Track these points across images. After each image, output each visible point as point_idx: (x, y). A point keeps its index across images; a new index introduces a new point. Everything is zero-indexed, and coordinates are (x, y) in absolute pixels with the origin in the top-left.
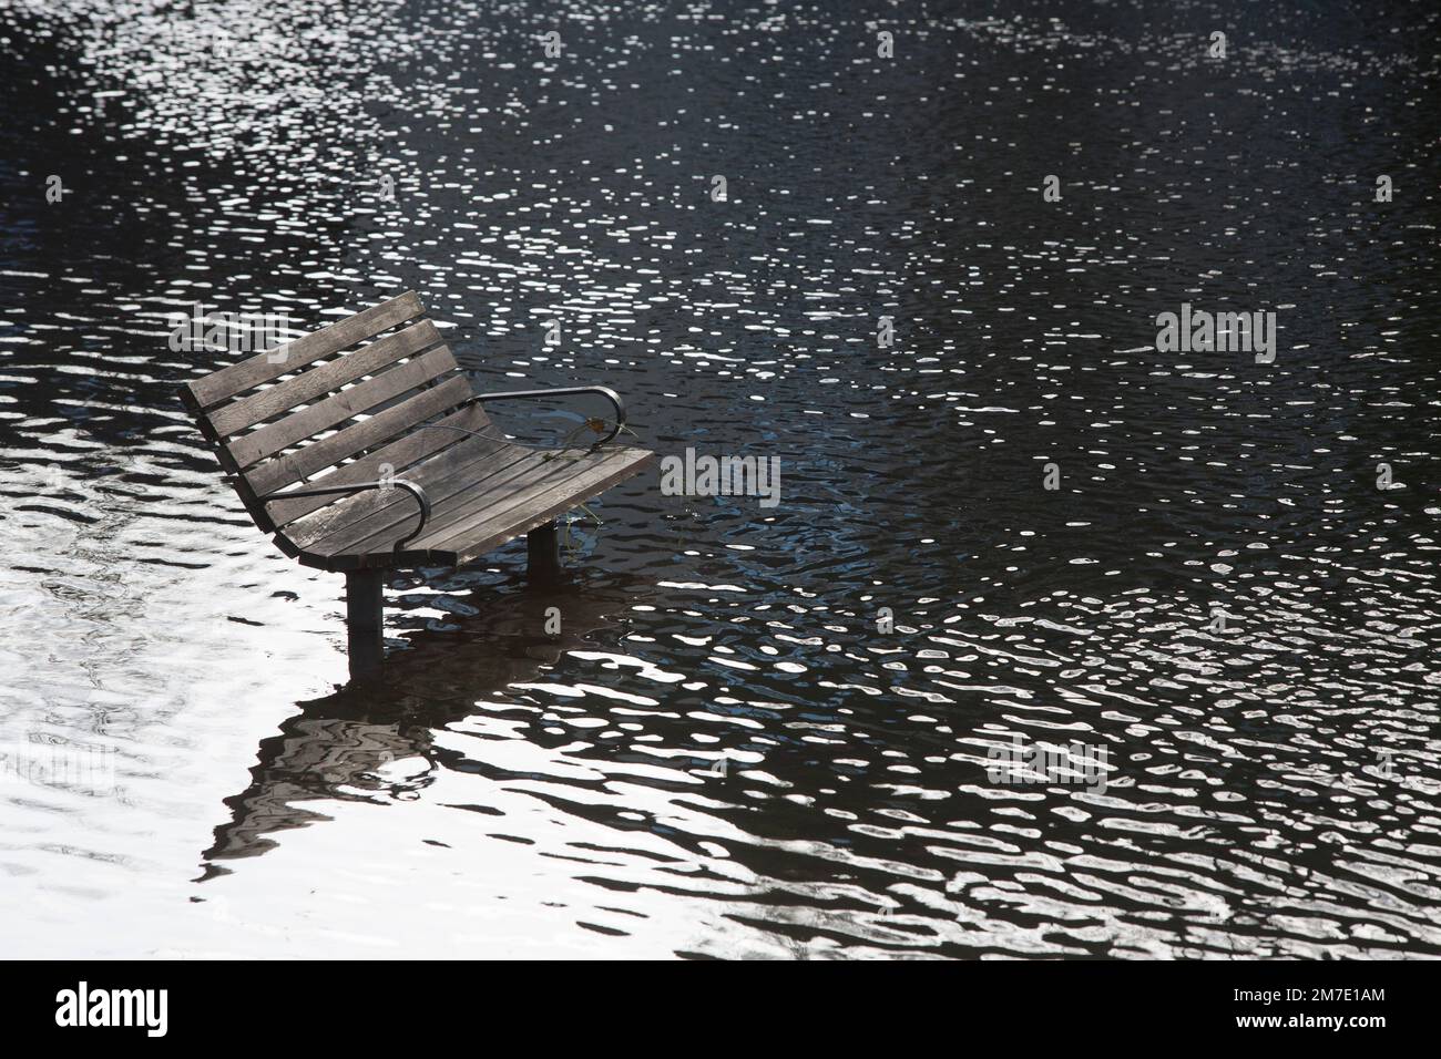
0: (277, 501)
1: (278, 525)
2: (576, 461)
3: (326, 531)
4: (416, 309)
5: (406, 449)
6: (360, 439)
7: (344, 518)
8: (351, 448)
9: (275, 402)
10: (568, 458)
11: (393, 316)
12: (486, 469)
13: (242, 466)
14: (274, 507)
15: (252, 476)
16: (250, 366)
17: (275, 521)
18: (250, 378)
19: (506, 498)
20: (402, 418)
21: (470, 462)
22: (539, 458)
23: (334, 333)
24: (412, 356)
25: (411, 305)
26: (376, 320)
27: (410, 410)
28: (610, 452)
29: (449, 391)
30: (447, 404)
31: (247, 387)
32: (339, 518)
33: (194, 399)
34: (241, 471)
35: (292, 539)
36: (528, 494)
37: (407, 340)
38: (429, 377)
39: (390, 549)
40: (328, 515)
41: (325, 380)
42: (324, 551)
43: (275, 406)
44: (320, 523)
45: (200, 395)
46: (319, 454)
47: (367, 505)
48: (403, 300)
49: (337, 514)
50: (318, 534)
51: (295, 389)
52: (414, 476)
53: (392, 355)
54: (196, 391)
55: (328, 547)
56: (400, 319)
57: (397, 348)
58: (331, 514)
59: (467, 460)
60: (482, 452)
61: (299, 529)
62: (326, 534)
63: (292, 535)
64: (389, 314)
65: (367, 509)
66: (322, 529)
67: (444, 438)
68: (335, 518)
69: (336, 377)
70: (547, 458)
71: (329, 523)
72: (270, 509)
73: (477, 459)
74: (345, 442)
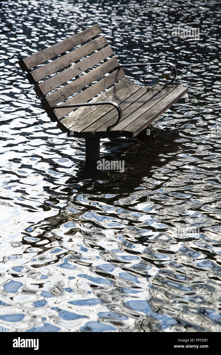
0: (58, 109)
1: (59, 118)
2: (160, 91)
3: (76, 121)
4: (99, 31)
5: (100, 86)
6: (84, 82)
7: (82, 115)
8: (82, 86)
9: (54, 67)
10: (157, 90)
11: (92, 34)
12: (127, 94)
13: (44, 94)
14: (58, 112)
16: (44, 52)
18: (45, 57)
20: (98, 73)
24: (98, 50)
25: (97, 30)
26: (86, 35)
27: (100, 70)
29: (112, 63)
31: (44, 61)
32: (80, 115)
33: (25, 66)
34: (44, 96)
35: (65, 125)
37: (97, 43)
38: (105, 58)
40: (76, 114)
41: (71, 59)
42: (77, 130)
43: (54, 69)
44: (74, 117)
45: (28, 64)
46: (71, 88)
47: (89, 109)
48: (95, 28)
49: (79, 113)
50: (73, 122)
51: (61, 62)
52: (104, 97)
53: (93, 49)
54: (26, 63)
55: (78, 128)
56: (94, 35)
57: (94, 46)
58: (77, 113)
59: (120, 90)
60: (124, 87)
61: (67, 120)
62: (76, 122)
63: (64, 123)
64: (90, 33)
65: (89, 111)
66: (75, 120)
67: (112, 81)
68: (79, 115)
69: (75, 57)
70: (148, 90)
71: (77, 117)
72: (55, 112)
73: (123, 90)
74: (79, 83)
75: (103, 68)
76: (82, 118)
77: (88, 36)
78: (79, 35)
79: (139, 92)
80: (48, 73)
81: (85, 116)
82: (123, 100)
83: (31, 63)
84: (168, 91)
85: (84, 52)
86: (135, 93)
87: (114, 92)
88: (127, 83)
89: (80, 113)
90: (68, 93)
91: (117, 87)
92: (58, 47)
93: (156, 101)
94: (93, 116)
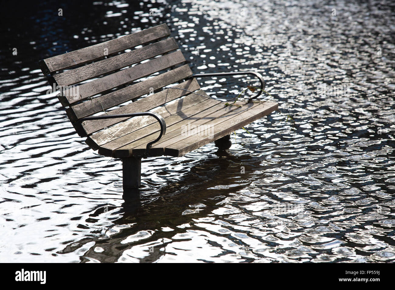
1: (88, 133)
2: (240, 107)
3: (114, 137)
4: (166, 32)
5: (158, 98)
6: (135, 93)
7: (124, 131)
9: (91, 72)
10: (237, 105)
11: (155, 35)
12: (197, 109)
13: (70, 102)
14: (87, 125)
15: (76, 108)
16: (78, 53)
17: (87, 131)
18: (78, 59)
19: (206, 123)
20: (157, 83)
21: (190, 106)
22: (223, 105)
23: (124, 40)
24: (163, 54)
25: (164, 30)
26: (146, 36)
27: (161, 79)
28: (257, 103)
29: (181, 72)
30: (180, 78)
31: (76, 63)
32: (121, 131)
33: (47, 68)
34: (71, 105)
35: (95, 141)
36: (216, 122)
37: (161, 47)
38: (171, 64)
39: (145, 147)
40: (115, 129)
41: (118, 63)
42: (111, 147)
43: (91, 74)
44: (111, 133)
45: (50, 65)
46: (113, 98)
47: (136, 125)
48: (160, 27)
49: (120, 129)
50: (109, 138)
51: (102, 66)
52: (161, 111)
53: (153, 53)
54: (48, 64)
55: (114, 145)
56: (158, 36)
57: (156, 50)
58: (117, 128)
59: (188, 105)
60: (195, 101)
61: (99, 136)
62: (113, 139)
63: (95, 139)
64: (152, 33)
65: (136, 127)
66: (112, 136)
67: (177, 94)
68: (119, 131)
69: (124, 61)
70: (227, 105)
71: (116, 133)
72: (84, 125)
73: (193, 105)
74: (127, 93)
75: (167, 77)
76: (124, 134)
77: (148, 37)
78: (135, 36)
79: (214, 108)
80: (80, 78)
81: (128, 133)
82: (188, 116)
83: (56, 65)
84: (249, 107)
85: (139, 56)
86: (207, 109)
87: (178, 107)
88: (200, 98)
89: (122, 128)
90: (107, 104)
91: (184, 101)
92: (100, 47)
93: (228, 118)
94: (140, 133)
